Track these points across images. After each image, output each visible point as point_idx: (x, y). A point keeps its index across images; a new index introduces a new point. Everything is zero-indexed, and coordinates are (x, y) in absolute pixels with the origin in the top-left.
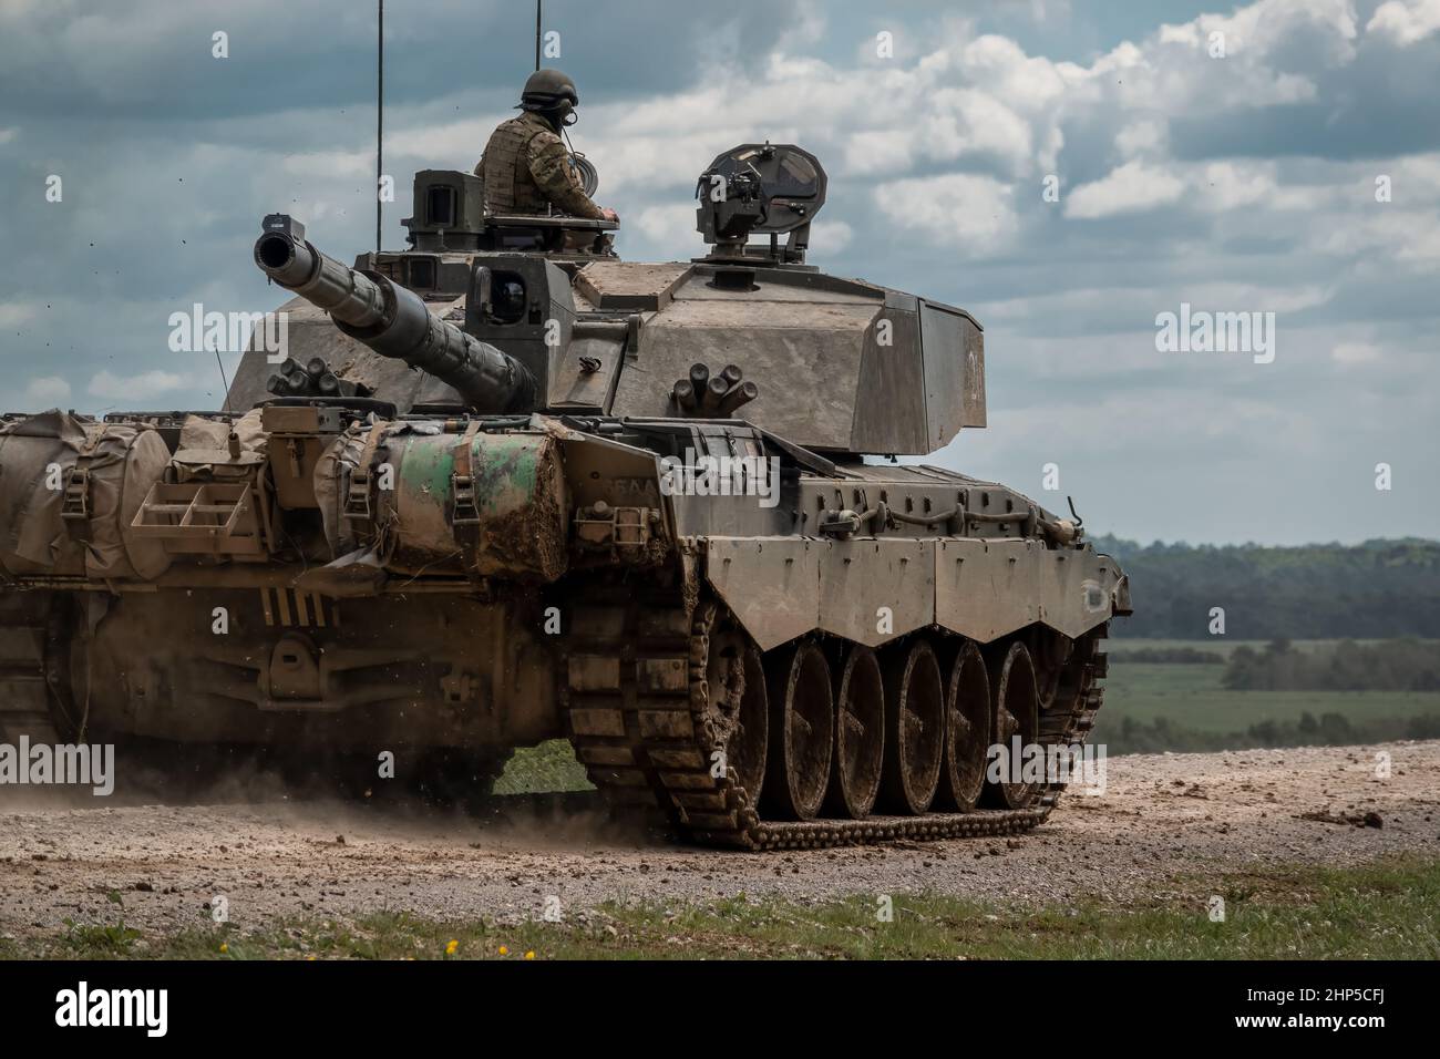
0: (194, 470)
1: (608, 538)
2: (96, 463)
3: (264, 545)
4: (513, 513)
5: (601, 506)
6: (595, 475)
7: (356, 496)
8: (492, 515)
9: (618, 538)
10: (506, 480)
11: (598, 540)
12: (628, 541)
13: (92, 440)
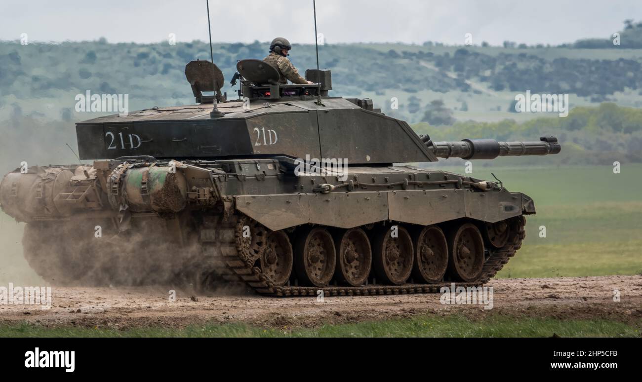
0: (76, 182)
1: (196, 198)
2: (47, 181)
3: (99, 204)
4: (159, 191)
5: (194, 188)
6: (193, 178)
7: (114, 188)
8: (153, 192)
9: (199, 197)
10: (157, 181)
11: (194, 198)
12: (202, 198)
13: (47, 173)
